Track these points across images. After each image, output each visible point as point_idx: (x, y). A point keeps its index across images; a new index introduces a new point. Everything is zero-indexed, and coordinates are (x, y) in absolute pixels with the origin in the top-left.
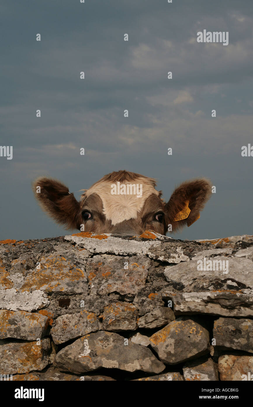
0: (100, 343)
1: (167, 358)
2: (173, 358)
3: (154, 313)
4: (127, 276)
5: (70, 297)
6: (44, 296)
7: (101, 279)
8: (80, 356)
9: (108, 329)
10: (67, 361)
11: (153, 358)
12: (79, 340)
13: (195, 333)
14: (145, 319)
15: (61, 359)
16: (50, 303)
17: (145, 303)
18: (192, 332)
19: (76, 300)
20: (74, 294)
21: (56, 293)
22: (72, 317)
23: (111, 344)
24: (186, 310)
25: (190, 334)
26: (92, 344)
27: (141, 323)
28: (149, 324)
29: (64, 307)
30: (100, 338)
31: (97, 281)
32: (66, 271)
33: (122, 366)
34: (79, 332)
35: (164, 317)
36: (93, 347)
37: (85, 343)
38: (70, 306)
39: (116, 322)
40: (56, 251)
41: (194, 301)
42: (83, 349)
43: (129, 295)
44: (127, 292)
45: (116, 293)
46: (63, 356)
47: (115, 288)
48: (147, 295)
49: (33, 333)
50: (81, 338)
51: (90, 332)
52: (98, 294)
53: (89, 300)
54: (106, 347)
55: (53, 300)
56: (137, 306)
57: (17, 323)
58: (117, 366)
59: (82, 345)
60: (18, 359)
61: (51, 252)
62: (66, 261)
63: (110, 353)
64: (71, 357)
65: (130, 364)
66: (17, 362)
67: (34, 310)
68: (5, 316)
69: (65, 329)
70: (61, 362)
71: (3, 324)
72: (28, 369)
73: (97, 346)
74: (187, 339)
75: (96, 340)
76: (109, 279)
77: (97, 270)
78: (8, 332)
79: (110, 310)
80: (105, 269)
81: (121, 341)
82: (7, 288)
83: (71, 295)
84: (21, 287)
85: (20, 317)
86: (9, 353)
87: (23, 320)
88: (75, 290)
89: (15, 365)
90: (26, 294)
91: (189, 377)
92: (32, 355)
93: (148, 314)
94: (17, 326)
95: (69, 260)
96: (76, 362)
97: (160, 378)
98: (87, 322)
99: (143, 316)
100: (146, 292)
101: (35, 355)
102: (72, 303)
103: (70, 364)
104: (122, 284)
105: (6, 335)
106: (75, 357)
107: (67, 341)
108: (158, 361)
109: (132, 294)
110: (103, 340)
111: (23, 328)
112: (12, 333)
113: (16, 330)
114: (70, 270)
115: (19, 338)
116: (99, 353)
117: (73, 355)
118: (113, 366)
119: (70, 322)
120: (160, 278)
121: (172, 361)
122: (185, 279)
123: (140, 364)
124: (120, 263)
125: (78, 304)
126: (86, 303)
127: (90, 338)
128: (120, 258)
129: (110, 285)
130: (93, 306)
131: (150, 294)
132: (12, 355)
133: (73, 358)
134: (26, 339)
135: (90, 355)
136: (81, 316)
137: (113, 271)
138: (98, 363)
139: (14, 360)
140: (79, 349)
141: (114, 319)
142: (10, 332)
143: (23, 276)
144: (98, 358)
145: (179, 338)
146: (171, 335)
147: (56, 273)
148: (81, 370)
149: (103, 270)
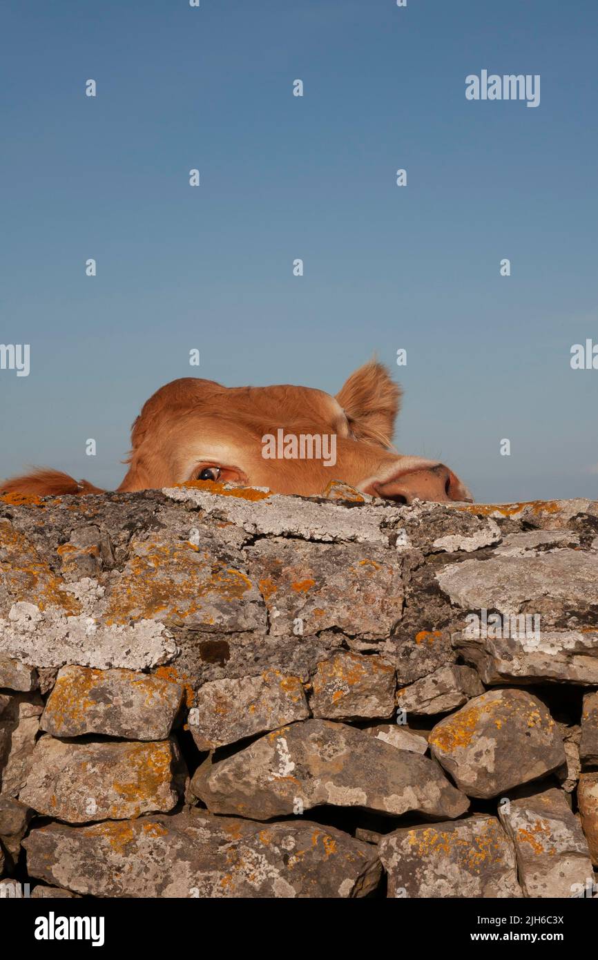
0: (315, 746)
1: (478, 781)
2: (493, 784)
3: (439, 679)
4: (358, 590)
5: (227, 637)
6: (167, 634)
7: (292, 596)
8: (271, 779)
9: (332, 716)
10: (237, 790)
11: (445, 783)
12: (264, 739)
13: (539, 725)
14: (418, 693)
15: (224, 785)
16: (181, 652)
17: (413, 655)
18: (532, 724)
19: (243, 647)
20: (236, 631)
21: (194, 627)
22: (240, 685)
23: (343, 749)
24: (524, 672)
25: (530, 727)
26: (296, 751)
27: (407, 701)
28: (425, 704)
29: (217, 661)
30: (314, 735)
31: (282, 601)
32: (205, 575)
33: (376, 800)
34: (263, 722)
35: (460, 689)
36: (299, 756)
37: (279, 746)
38: (231, 661)
39: (349, 699)
40: (163, 527)
41: (541, 653)
42: (276, 760)
43: (366, 637)
44: (363, 630)
45: (336, 630)
46: (231, 778)
47: (333, 618)
48: (413, 637)
49: (151, 722)
50: (270, 734)
51: (292, 720)
52: (292, 634)
53: (276, 645)
54: (330, 756)
55: (185, 645)
56: (394, 662)
57: (111, 697)
58: (363, 801)
59: (271, 752)
60: (114, 783)
61: (152, 527)
62: (198, 552)
63: (344, 771)
64: (250, 780)
65: (393, 796)
66: (111, 792)
67: (148, 668)
68: (81, 680)
69: (221, 713)
70: (221, 792)
71: (76, 699)
72: (138, 809)
73: (310, 753)
74: (525, 740)
75: (305, 740)
76: (315, 598)
77: (278, 576)
78: (88, 720)
79: (335, 671)
80: (298, 572)
81: (366, 743)
82: (71, 614)
83: (230, 633)
84: (104, 612)
85: (119, 684)
86: (92, 771)
87: (127, 691)
88: (239, 621)
89: (106, 798)
90: (120, 630)
91: (524, 826)
92: (148, 775)
93: (422, 680)
94: (112, 706)
95: (204, 548)
96: (261, 791)
97: (456, 829)
98: (282, 698)
99: (412, 686)
100: (411, 628)
101: (157, 774)
102: (233, 652)
103: (246, 797)
104: (349, 609)
105: (84, 726)
106: (258, 779)
107: (235, 741)
108: (453, 789)
109: (374, 634)
110: (322, 741)
111: (126, 710)
112: (98, 721)
113: (108, 714)
114: (213, 573)
115: (116, 734)
116: (315, 771)
117: (254, 774)
118: (354, 801)
119: (234, 697)
120: (433, 597)
121: (488, 789)
122: (504, 602)
123: (417, 795)
124: (329, 560)
125: (250, 655)
126: (270, 652)
127: (290, 736)
128: (324, 548)
129: (319, 612)
130: (291, 660)
131: (421, 635)
132: (99, 774)
133: (254, 782)
134: (134, 737)
135: (295, 775)
136: (264, 684)
137: (319, 578)
138: (316, 795)
139: (103, 787)
140: (267, 760)
141: (348, 691)
142: (94, 719)
143: (102, 585)
144: (315, 782)
145: (505, 736)
146: (482, 730)
147: (179, 579)
148: (270, 810)
149: (293, 575)
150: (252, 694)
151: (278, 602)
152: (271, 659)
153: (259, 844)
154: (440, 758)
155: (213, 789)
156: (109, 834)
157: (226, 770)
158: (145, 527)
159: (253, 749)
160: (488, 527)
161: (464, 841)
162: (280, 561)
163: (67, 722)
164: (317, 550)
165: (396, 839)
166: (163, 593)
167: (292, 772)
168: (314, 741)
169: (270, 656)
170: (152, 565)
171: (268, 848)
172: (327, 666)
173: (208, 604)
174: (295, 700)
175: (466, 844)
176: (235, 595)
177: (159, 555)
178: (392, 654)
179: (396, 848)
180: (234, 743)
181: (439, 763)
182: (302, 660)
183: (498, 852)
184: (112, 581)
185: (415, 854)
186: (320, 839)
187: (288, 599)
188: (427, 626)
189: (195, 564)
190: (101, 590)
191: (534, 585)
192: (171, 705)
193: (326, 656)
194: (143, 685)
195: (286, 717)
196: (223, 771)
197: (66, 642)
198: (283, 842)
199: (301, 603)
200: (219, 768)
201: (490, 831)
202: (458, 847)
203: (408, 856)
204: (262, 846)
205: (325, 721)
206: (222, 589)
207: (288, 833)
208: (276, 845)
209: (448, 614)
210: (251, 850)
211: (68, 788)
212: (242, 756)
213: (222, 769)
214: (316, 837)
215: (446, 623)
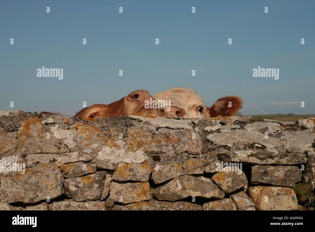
0: (186, 182)
1: (228, 189)
2: (231, 190)
3: (215, 164)
5: (159, 155)
6: (145, 154)
7: (173, 143)
8: (176, 190)
9: (189, 174)
10: (167, 193)
11: (219, 190)
12: (173, 180)
14: (210, 167)
15: (164, 192)
17: (208, 158)
19: (164, 157)
20: (162, 153)
21: (151, 152)
22: (165, 167)
23: (193, 182)
24: (238, 161)
25: (239, 175)
26: (182, 183)
27: (207, 170)
28: (212, 170)
29: (158, 161)
30: (185, 179)
31: (171, 145)
32: (150, 138)
33: (203, 195)
34: (172, 176)
36: (182, 184)
37: (177, 182)
38: (161, 161)
39: (193, 169)
40: (135, 126)
41: (242, 156)
42: (177, 186)
43: (194, 154)
44: (193, 152)
45: (186, 152)
46: (166, 190)
47: (185, 149)
48: (206, 153)
49: (144, 177)
50: (174, 179)
51: (180, 175)
52: (175, 153)
53: (172, 156)
54: (190, 184)
55: (149, 157)
56: (203, 160)
57: (134, 171)
58: (200, 195)
59: (175, 183)
60: (136, 193)
61: (132, 126)
62: (146, 132)
63: (194, 188)
64: (171, 191)
65: (208, 193)
66: (135, 195)
67: (141, 163)
68: (126, 166)
69: (160, 174)
70: (163, 194)
71: (125, 171)
72: (141, 199)
73: (185, 183)
74: (238, 178)
75: (183, 180)
76: (180, 144)
77: (168, 138)
78: (128, 177)
79: (189, 162)
80: (173, 137)
81: (199, 181)
82: (118, 149)
83: (160, 153)
84: (127, 149)
85: (136, 167)
86: (130, 190)
87: (138, 169)
88: (162, 150)
89: (133, 197)
90: (132, 153)
91: (238, 200)
92: (144, 191)
93: (211, 164)
94: (134, 173)
95: (147, 131)
96: (174, 193)
97: (222, 201)
98: (177, 170)
99: (208, 166)
100: (206, 151)
101: (146, 190)
102: (161, 158)
103: (170, 195)
104: (189, 146)
105: (127, 178)
106: (173, 190)
107: (165, 181)
108: (221, 191)
109: (196, 153)
110: (188, 180)
111: (138, 174)
112: (131, 177)
113: (133, 175)
114: (152, 138)
115: (135, 180)
116: (187, 188)
117: (172, 189)
118: (198, 195)
119: (163, 170)
120: (209, 143)
121: (230, 191)
122: (229, 143)
123: (213, 193)
124: (180, 134)
125: (166, 159)
126: (171, 158)
127: (179, 179)
128: (178, 130)
129: (181, 147)
130: (177, 160)
131: (209, 152)
132: (132, 191)
133: (172, 191)
134: (140, 181)
135: (182, 189)
136: (172, 166)
137: (179, 138)
138: (188, 194)
139: (133, 194)
140: (174, 186)
141: (193, 167)
142: (130, 176)
143: (124, 142)
144: (187, 191)
145: (234, 177)
146: (227, 176)
147: (144, 140)
148: (176, 198)
149: (172, 138)
150: (168, 169)
151: (170, 145)
152: (172, 160)
153: (173, 207)
154: (217, 184)
155: (161, 194)
156: (135, 206)
157: (165, 188)
158: (130, 126)
159: (171, 183)
160: (217, 124)
161: (224, 204)
162: (167, 134)
163: (123, 177)
164: (176, 131)
165: (207, 204)
166: (141, 143)
167: (181, 188)
168: (185, 180)
169: (171, 159)
170: (135, 136)
171: (176, 208)
172: (187, 161)
173: (153, 146)
174: (180, 170)
175: (225, 205)
176: (159, 143)
177: (137, 134)
178: (202, 157)
179: (208, 207)
180: (165, 182)
181: (217, 185)
182: (180, 160)
183: (232, 207)
184: (126, 141)
185: (212, 208)
186: (189, 205)
187: (172, 144)
188: (209, 150)
189: (146, 136)
190: (124, 143)
191: (236, 139)
192: (149, 172)
193: (186, 158)
194: (142, 167)
195: (178, 174)
196: (164, 189)
197: (119, 157)
198: (179, 206)
199: (176, 145)
200: (163, 188)
201: (230, 202)
202: (223, 206)
203: (210, 209)
204: (174, 208)
205: (188, 175)
206: (156, 142)
207: (181, 204)
208: (178, 207)
209: (215, 147)
210: (172, 209)
211: (124, 195)
212: (168, 185)
213: (164, 188)
214: (188, 205)
215: (215, 149)
